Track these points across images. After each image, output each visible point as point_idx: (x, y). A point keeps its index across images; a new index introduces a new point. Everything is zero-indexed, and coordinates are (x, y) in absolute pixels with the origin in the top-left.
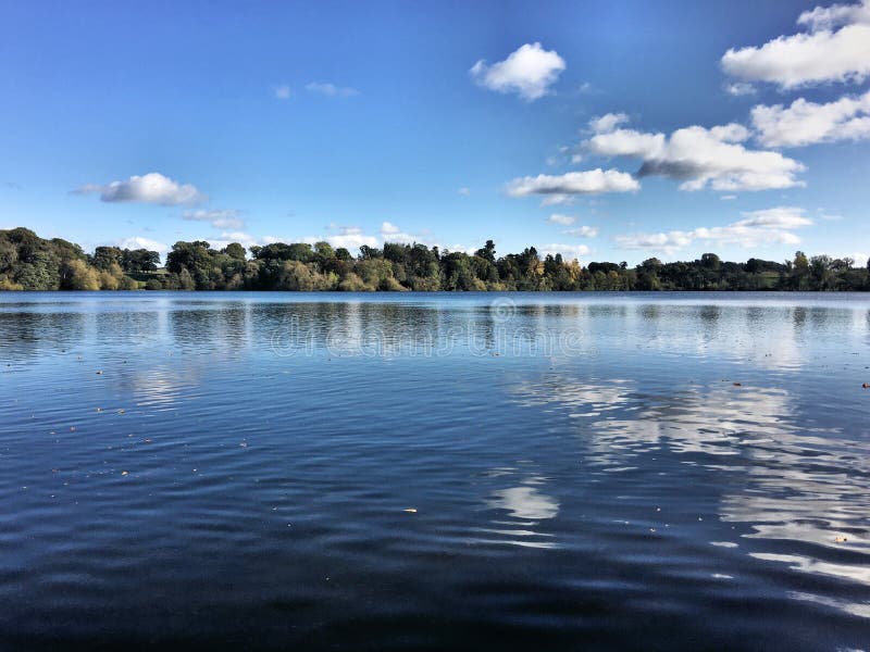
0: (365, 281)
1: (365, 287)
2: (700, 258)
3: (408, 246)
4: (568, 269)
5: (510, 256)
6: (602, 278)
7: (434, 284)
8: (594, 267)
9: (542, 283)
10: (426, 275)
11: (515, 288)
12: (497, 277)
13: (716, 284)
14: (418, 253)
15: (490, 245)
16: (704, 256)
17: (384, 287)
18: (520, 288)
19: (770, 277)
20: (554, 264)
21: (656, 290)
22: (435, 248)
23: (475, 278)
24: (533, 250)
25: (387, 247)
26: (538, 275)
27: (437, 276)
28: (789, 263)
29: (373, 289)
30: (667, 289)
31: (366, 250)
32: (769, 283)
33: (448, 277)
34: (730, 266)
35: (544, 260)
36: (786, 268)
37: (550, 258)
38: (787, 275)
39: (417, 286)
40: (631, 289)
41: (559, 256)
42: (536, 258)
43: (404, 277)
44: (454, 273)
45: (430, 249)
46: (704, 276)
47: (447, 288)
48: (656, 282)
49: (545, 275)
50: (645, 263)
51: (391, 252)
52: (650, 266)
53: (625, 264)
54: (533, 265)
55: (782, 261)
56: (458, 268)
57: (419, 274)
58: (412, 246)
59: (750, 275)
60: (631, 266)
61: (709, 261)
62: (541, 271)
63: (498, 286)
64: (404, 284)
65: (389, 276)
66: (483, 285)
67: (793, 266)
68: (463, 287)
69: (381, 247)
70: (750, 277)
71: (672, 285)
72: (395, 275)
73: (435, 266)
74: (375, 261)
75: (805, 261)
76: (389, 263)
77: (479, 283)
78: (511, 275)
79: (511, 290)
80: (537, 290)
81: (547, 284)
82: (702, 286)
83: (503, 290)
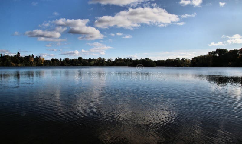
4: (41, 61)
9: (33, 64)
11: (25, 65)
12: (19, 62)
13: (80, 64)
15: (18, 53)
16: (79, 57)
18: (27, 65)
20: (38, 59)
21: (66, 66)
23: (12, 62)
24: (33, 55)
26: (32, 62)
28: (97, 59)
30: (68, 65)
32: (92, 64)
34: (84, 60)
35: (35, 58)
37: (37, 57)
41: (40, 57)
42: (33, 57)
48: (65, 64)
49: (34, 62)
52: (66, 60)
54: (31, 59)
56: (6, 60)
59: (88, 62)
61: (80, 59)
63: (19, 65)
66: (15, 65)
68: (8, 65)
71: (70, 64)
75: (101, 59)
77: (13, 64)
78: (24, 62)
79: (23, 66)
80: (31, 66)
81: (34, 64)
82: (77, 65)
83: (21, 66)
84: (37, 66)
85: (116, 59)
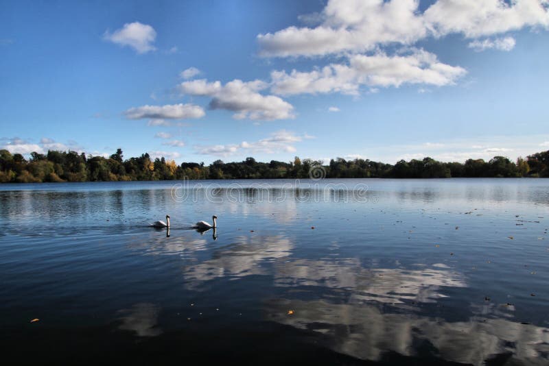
0: (35, 176)
1: (35, 179)
2: (245, 160)
3: (65, 153)
4: (169, 167)
5: (133, 158)
6: (190, 172)
7: (83, 177)
8: (185, 165)
9: (153, 175)
10: (78, 171)
11: (136, 179)
12: (124, 172)
13: (254, 175)
14: (72, 156)
15: (119, 151)
16: (247, 159)
17: (48, 180)
18: (140, 179)
19: (282, 170)
20: (160, 164)
21: (221, 178)
22: (83, 154)
23: (110, 173)
24: (147, 155)
25: (50, 153)
26: (150, 170)
27: (84, 171)
28: (291, 163)
29: (40, 181)
30: (227, 178)
31: (35, 155)
32: (282, 174)
33: (92, 172)
34: (261, 165)
35: (154, 161)
36: (290, 166)
37: (158, 160)
38: (291, 169)
39: (71, 179)
40: (207, 179)
41: (163, 159)
42: (149, 160)
43: (62, 172)
44: (97, 170)
45: (80, 154)
46: (248, 170)
47: (91, 179)
48: (221, 174)
49: (155, 170)
50: (215, 163)
51: (53, 156)
52: (218, 165)
53: (203, 164)
54: (147, 163)
55: (288, 162)
56: (98, 166)
57: (72, 171)
58: (67, 153)
59: (272, 170)
60: (207, 165)
61: (250, 162)
62: (152, 168)
63: (125, 177)
64: (62, 177)
65: (52, 172)
66: (115, 177)
67: (294, 165)
68: (102, 178)
69: (45, 153)
70: (272, 171)
71: (230, 176)
72: (56, 172)
73: (83, 165)
74: (42, 163)
75: (299, 162)
76: (51, 164)
77: (112, 175)
78: (133, 171)
79: (133, 180)
80: (150, 180)
81: (156, 175)
82: (246, 176)
83: (128, 181)
84: (160, 179)
85: (332, 162)
